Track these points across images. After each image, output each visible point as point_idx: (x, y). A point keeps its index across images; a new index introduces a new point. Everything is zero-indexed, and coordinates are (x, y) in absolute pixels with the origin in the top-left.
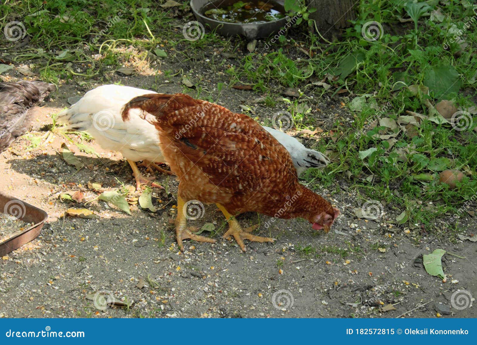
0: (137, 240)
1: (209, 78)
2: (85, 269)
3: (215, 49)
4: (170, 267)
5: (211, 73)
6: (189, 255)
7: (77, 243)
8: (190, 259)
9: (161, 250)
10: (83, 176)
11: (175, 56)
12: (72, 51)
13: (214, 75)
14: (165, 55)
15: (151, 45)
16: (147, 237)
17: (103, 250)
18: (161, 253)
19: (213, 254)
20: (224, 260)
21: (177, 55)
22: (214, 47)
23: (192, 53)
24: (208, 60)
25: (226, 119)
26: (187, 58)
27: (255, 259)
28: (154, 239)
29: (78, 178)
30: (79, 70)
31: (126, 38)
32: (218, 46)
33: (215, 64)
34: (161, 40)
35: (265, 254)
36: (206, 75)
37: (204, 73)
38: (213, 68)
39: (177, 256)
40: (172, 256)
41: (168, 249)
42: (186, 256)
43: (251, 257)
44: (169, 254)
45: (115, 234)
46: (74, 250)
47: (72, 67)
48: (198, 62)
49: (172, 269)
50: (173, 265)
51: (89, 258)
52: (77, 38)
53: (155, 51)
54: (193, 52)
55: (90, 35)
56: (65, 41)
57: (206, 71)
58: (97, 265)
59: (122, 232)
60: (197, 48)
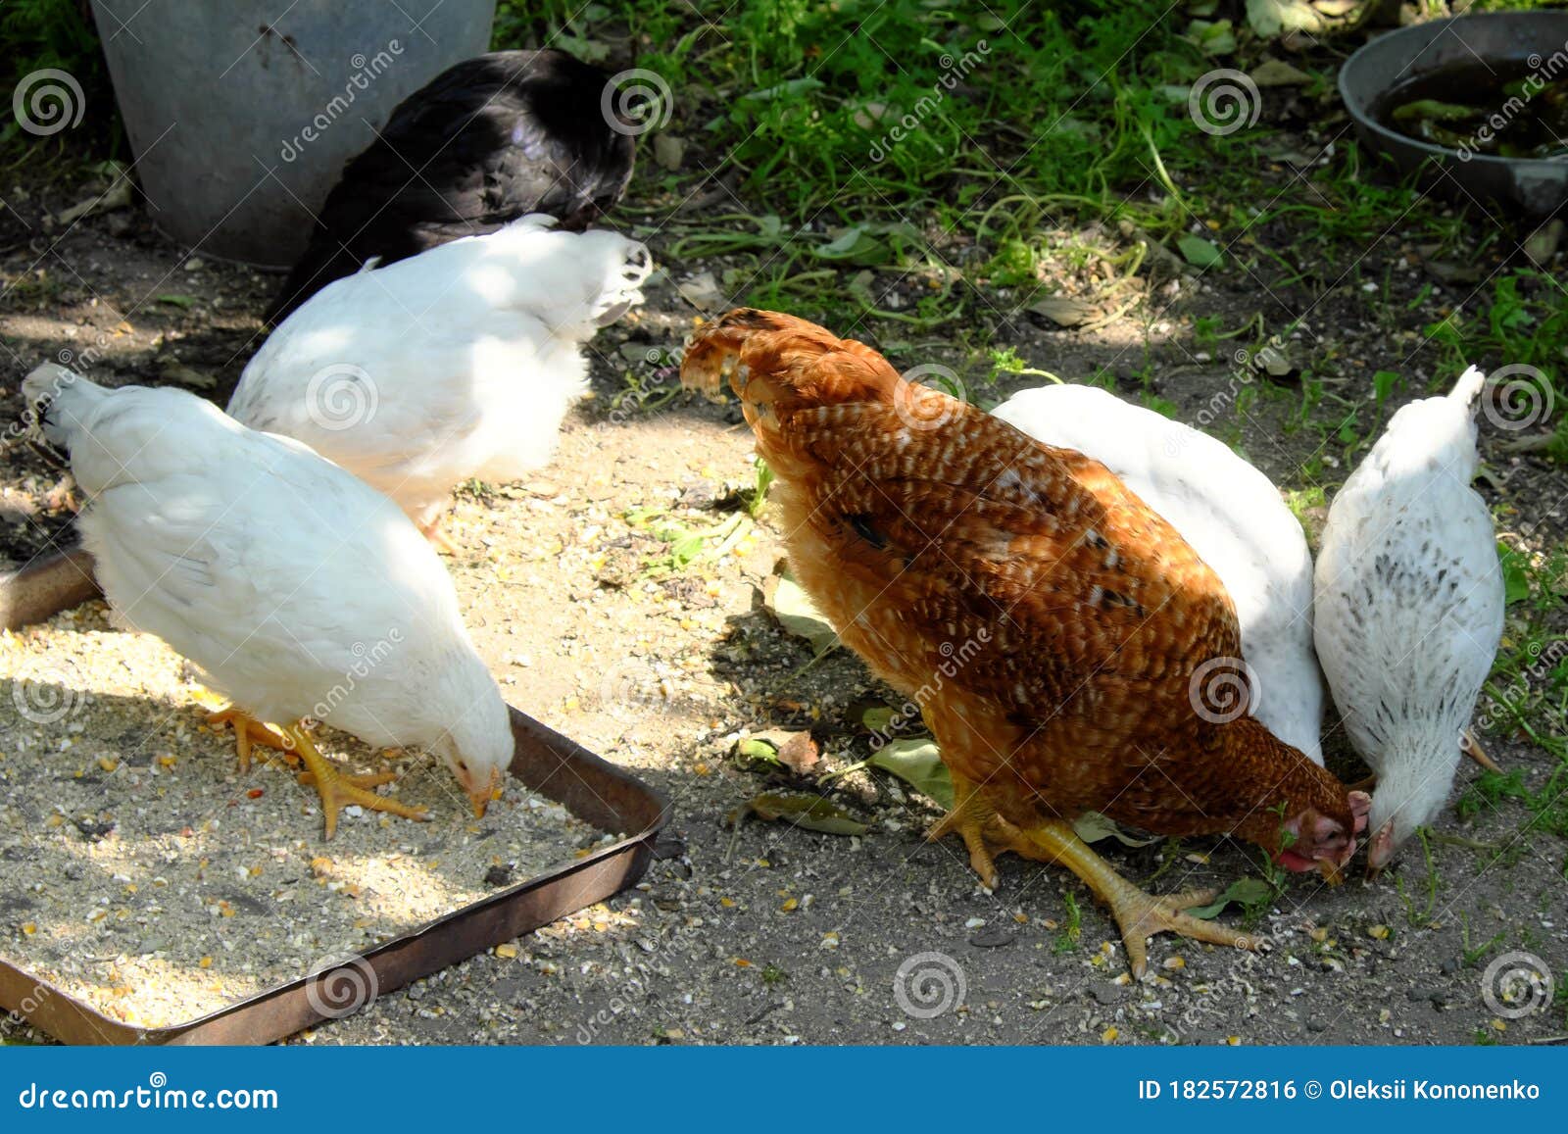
0: (982, 922)
1: (1360, 352)
2: (780, 1013)
3: (1405, 248)
4: (1082, 1026)
5: (1375, 337)
6: (1158, 989)
7: (766, 915)
8: (1158, 1004)
9: (1063, 963)
10: (832, 681)
11: (1254, 262)
12: (882, 231)
13: (1381, 344)
14: (1216, 259)
15: (1168, 223)
16: (1019, 911)
17: (855, 950)
18: (1059, 972)
19: (1245, 991)
20: (1282, 1017)
21: (1261, 263)
22: (1405, 241)
23: (1317, 257)
24: (1371, 287)
25: (987, 454)
26: (1291, 275)
27: (1396, 1018)
28: (1045, 923)
29: (813, 684)
30: (895, 301)
31: (1083, 193)
32: (1418, 235)
33: (1394, 302)
34: (1215, 203)
35: (1438, 1004)
36: (1351, 340)
37: (1348, 332)
38: (1382, 317)
39: (1115, 988)
40: (1094, 988)
41: (1087, 963)
42: (1147, 993)
43: (1385, 1013)
44: (1085, 981)
45: (908, 896)
46: (753, 941)
47: (873, 286)
48: (1334, 292)
49: (1088, 1035)
50: (1094, 1022)
51: (799, 972)
52: (907, 186)
53: (1182, 245)
54: (1323, 252)
55: (955, 176)
56: (861, 192)
57: (1357, 328)
58: (824, 1001)
59: (933, 889)
60: (1338, 240)
